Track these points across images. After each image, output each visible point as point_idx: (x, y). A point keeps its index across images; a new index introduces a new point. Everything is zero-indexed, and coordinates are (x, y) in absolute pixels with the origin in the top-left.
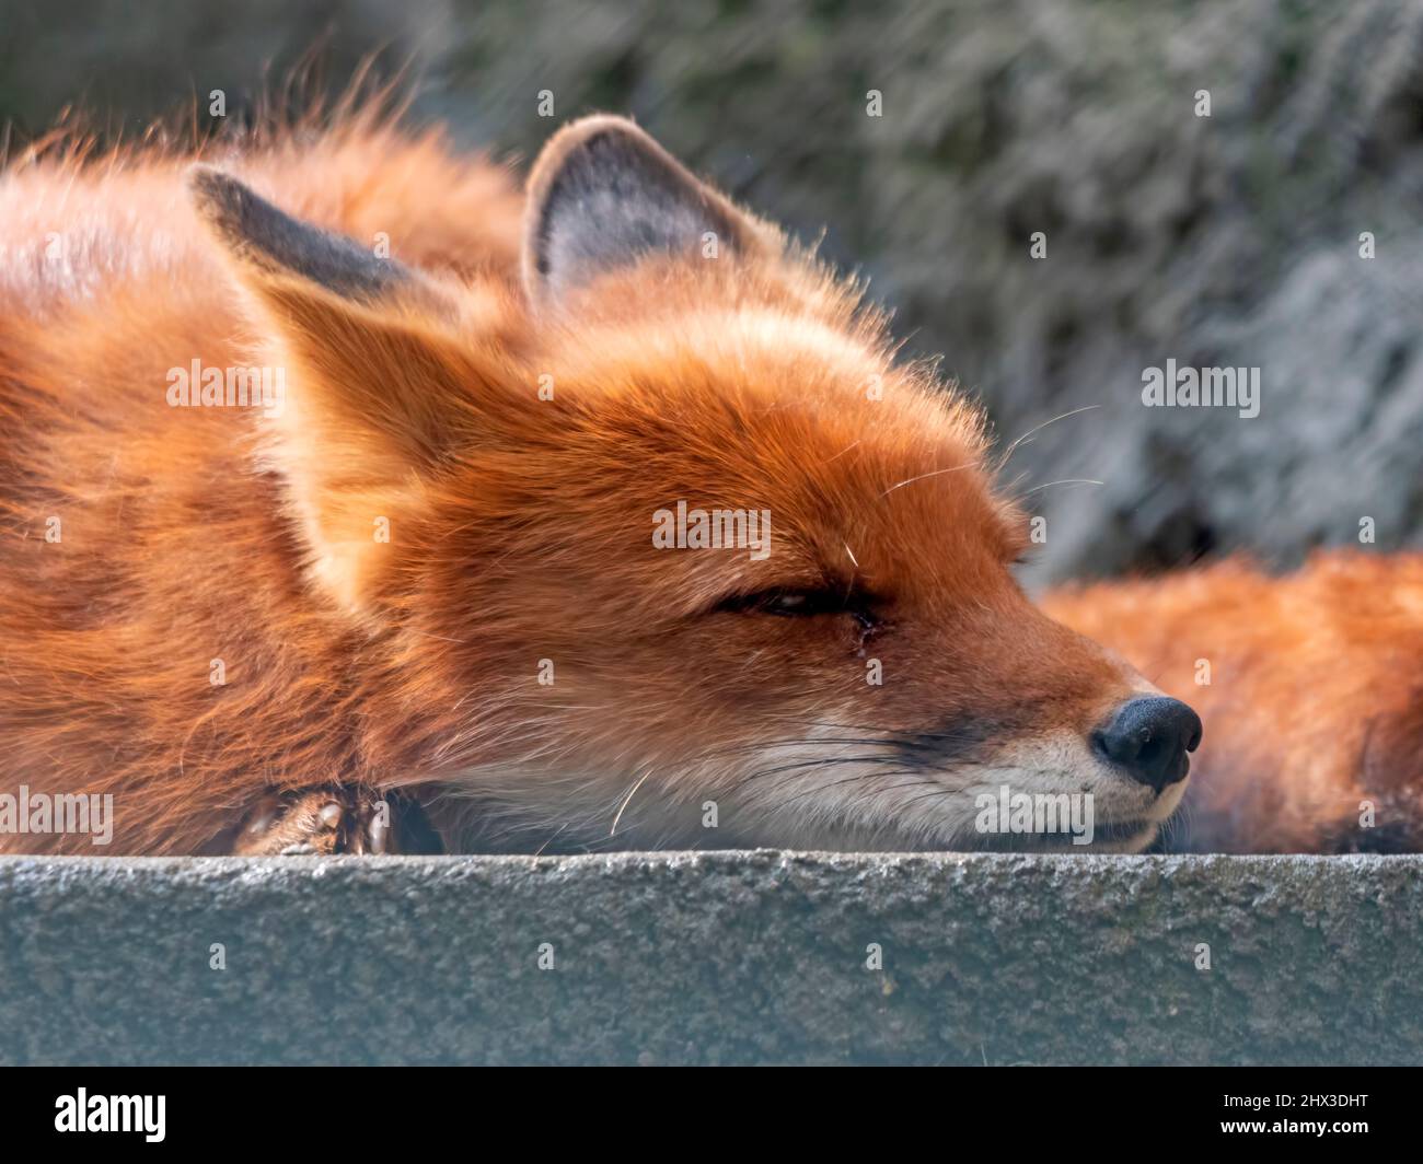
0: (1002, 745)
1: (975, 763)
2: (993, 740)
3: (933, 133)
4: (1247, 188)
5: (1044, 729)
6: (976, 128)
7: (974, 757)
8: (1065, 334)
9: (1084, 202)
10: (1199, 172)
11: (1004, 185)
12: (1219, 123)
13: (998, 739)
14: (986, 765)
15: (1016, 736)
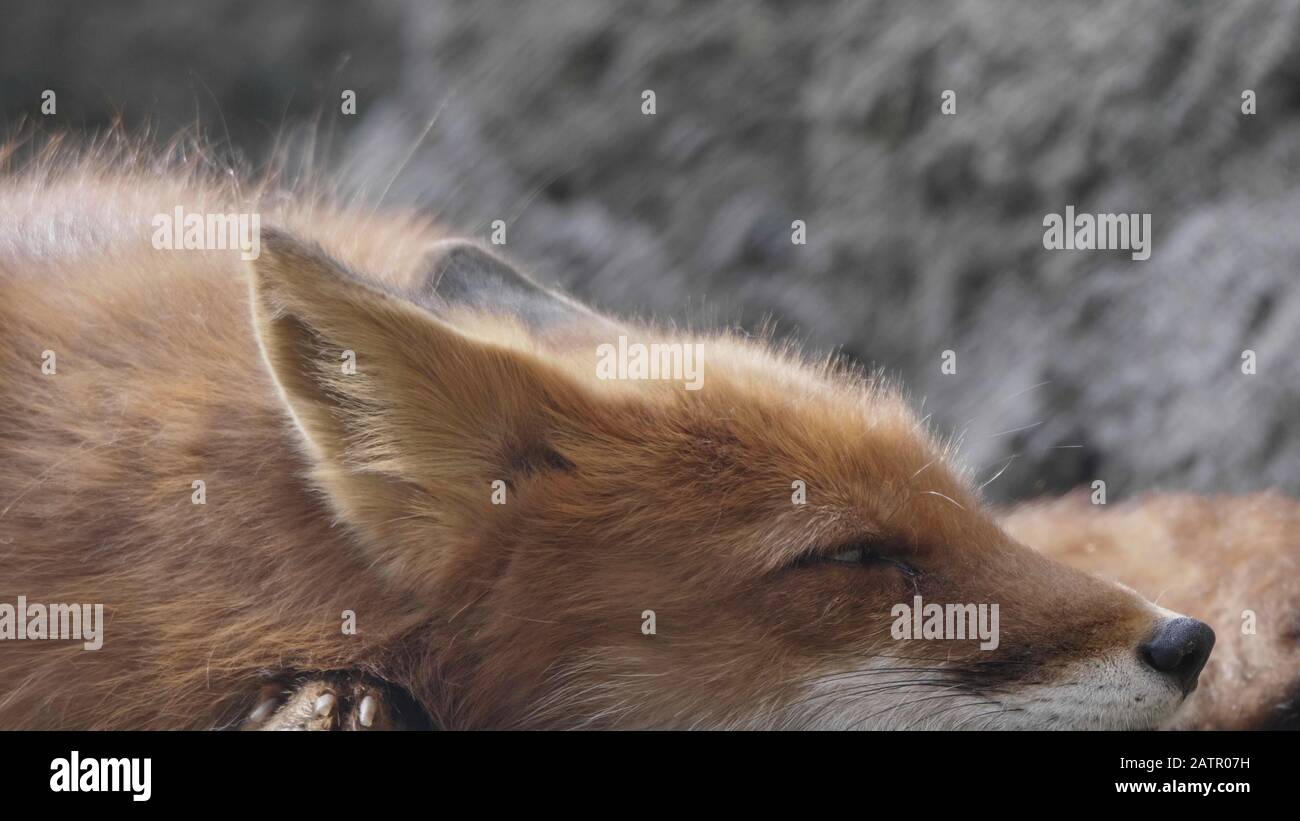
0: (1063, 666)
1: (1037, 683)
2: (1054, 663)
3: (863, 104)
4: (1141, 155)
5: (1101, 649)
6: (902, 103)
7: (1037, 678)
8: (974, 285)
9: (994, 167)
10: (1096, 139)
11: (924, 152)
12: (1118, 99)
13: (1061, 661)
14: (1048, 684)
15: (1076, 657)
